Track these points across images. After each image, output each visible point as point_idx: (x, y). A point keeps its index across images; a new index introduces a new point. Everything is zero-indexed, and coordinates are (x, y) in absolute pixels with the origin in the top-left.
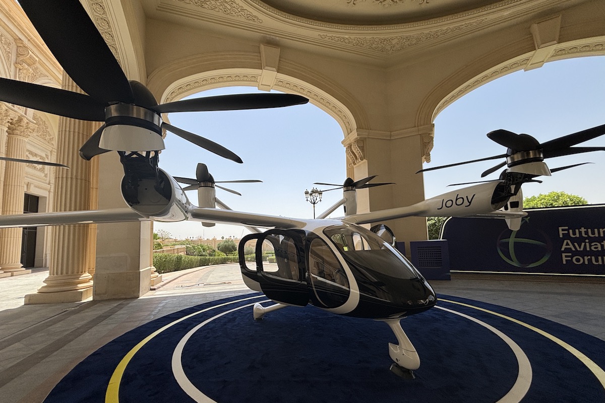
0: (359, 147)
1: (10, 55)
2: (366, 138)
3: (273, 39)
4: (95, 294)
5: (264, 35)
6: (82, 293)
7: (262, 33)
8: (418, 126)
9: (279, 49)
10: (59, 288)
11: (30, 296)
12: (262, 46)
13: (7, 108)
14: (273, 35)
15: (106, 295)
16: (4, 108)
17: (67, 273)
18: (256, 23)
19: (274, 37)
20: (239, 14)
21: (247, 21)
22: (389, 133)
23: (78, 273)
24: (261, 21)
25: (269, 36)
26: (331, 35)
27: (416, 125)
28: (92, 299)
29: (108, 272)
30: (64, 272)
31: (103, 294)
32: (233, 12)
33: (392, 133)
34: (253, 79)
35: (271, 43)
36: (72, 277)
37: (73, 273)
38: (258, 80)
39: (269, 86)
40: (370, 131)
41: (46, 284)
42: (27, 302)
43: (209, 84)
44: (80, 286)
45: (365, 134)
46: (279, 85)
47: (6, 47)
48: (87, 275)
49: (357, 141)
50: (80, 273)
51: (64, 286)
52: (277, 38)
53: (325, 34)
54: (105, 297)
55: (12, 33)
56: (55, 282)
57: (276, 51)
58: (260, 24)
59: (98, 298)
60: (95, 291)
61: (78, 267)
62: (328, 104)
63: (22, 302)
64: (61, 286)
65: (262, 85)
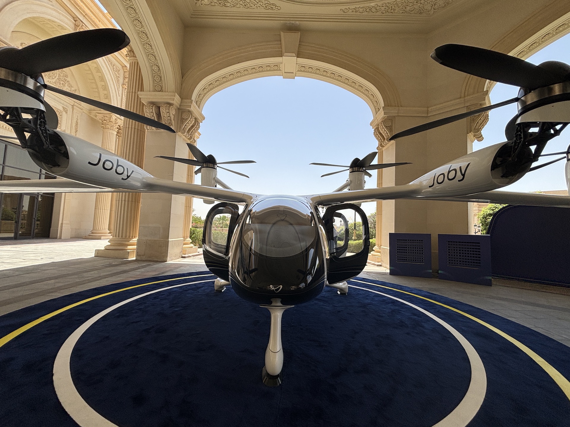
0: (386, 127)
1: (119, 79)
2: (395, 116)
3: (293, 24)
4: (137, 255)
5: (284, 21)
6: (129, 252)
7: (282, 20)
8: (465, 97)
9: (299, 33)
10: (115, 247)
11: (98, 250)
12: (282, 34)
13: (116, 118)
14: (292, 20)
15: (144, 257)
16: (114, 118)
17: (122, 237)
18: (275, 11)
19: (293, 22)
20: (258, 5)
21: (268, 11)
22: (426, 109)
23: (129, 237)
24: (279, 8)
25: (289, 22)
26: (353, 7)
27: (463, 95)
28: (135, 259)
29: (147, 238)
30: (120, 236)
31: (143, 255)
32: (252, 5)
33: (430, 109)
34: (276, 68)
35: (291, 28)
36: (125, 240)
37: (126, 237)
38: (281, 69)
39: (293, 73)
40: (400, 108)
41: (109, 244)
42: (96, 255)
43: (236, 78)
44: (129, 247)
45: (393, 112)
46: (301, 71)
47: (116, 73)
48: (135, 240)
49: (384, 121)
50: (131, 238)
51: (119, 246)
52: (297, 22)
53: (347, 7)
54: (144, 258)
55: (121, 62)
56: (113, 242)
57: (297, 36)
58: (279, 11)
59: (139, 258)
60: (137, 252)
61: (130, 233)
62: (353, 84)
63: (93, 255)
64: (117, 246)
65: (285, 73)
